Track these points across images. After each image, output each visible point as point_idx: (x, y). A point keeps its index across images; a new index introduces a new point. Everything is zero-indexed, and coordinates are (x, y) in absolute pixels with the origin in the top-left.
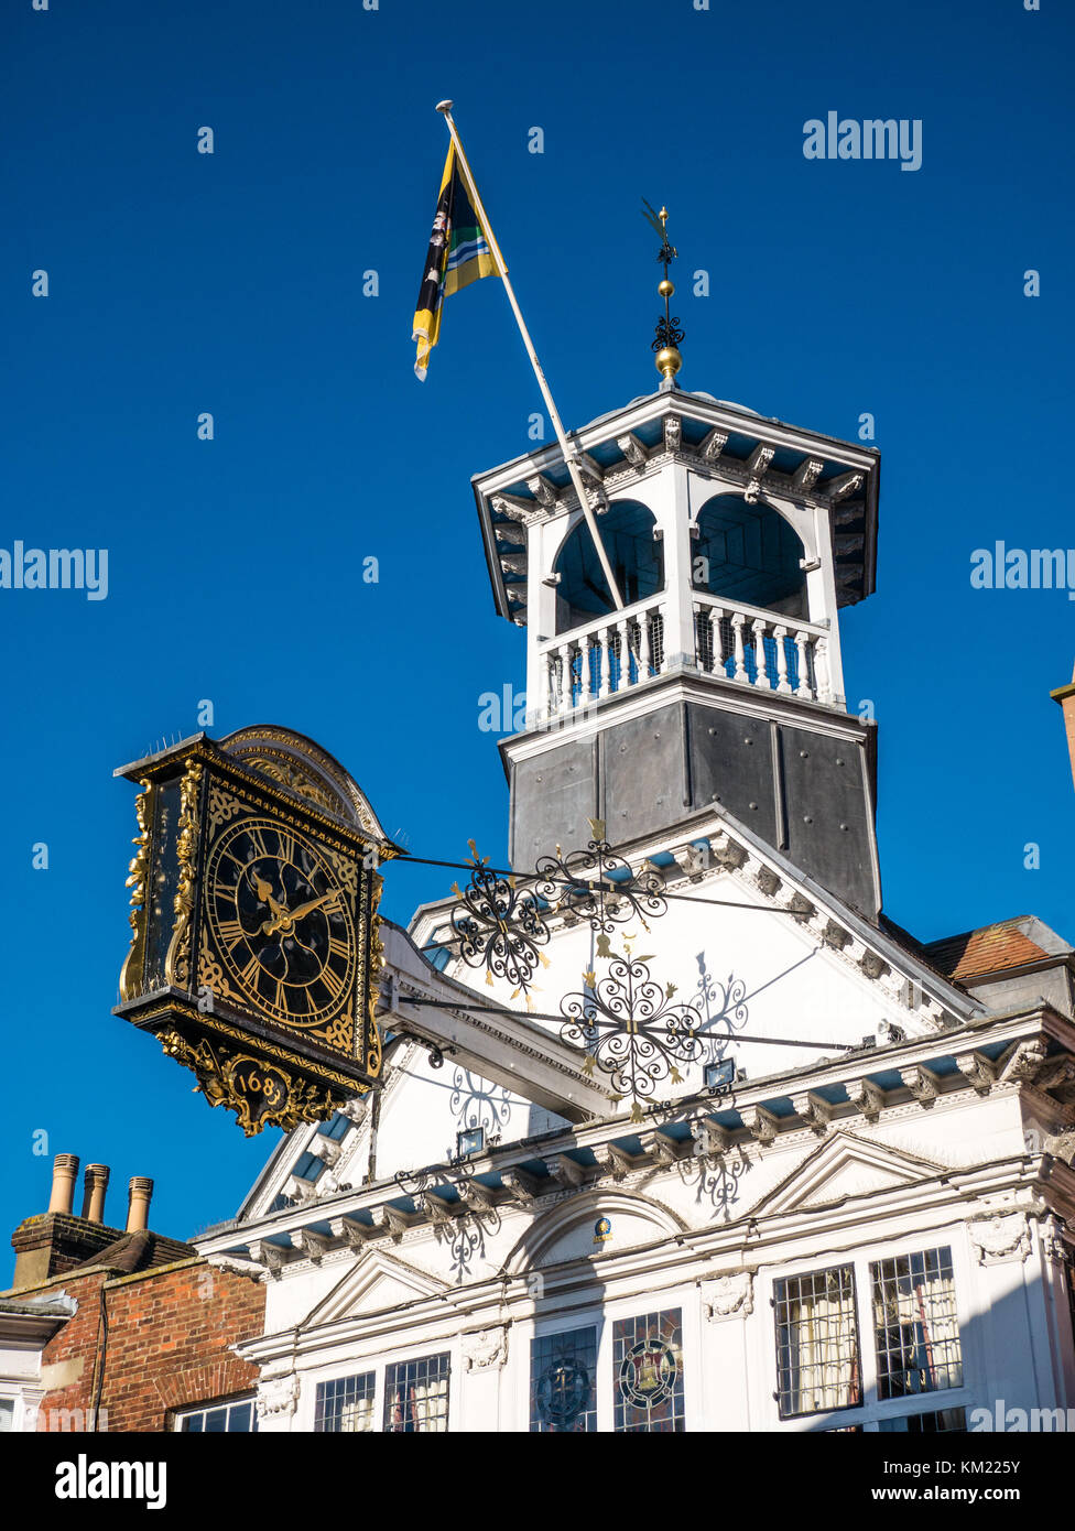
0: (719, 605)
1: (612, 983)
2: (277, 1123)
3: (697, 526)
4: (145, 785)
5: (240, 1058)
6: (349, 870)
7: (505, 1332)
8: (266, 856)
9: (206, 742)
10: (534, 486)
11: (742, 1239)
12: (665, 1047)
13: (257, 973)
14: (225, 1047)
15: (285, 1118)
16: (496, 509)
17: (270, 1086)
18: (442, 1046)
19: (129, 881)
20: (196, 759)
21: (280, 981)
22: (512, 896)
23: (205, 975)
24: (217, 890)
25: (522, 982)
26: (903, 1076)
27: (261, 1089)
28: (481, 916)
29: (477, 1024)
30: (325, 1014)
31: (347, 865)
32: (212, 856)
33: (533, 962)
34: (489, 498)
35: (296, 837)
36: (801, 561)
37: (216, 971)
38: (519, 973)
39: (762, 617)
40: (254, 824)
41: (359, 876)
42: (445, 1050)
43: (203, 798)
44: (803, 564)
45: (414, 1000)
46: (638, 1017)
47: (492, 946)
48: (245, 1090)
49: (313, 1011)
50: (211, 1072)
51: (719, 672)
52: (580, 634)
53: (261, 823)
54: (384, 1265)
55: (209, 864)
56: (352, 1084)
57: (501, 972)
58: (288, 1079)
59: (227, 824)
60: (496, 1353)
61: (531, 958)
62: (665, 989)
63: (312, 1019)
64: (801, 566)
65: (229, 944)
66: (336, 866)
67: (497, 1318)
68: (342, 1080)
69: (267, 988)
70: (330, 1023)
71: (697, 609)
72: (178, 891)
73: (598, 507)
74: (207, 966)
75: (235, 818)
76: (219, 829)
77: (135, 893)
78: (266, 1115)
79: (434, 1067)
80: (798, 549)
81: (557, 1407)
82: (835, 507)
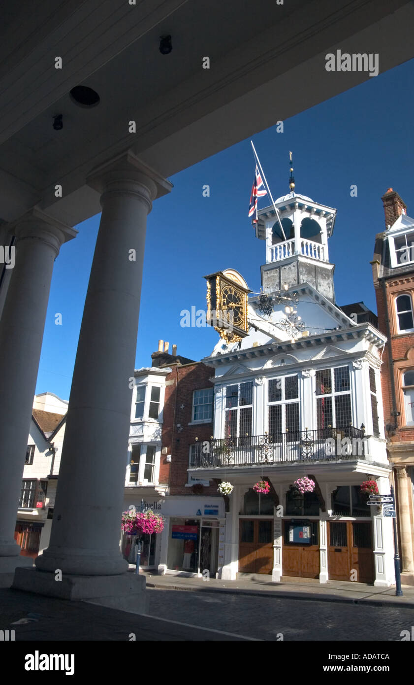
0: (305, 241)
3: (301, 224)
8: (230, 293)
9: (220, 272)
12: (298, 329)
15: (234, 341)
16: (260, 218)
17: (231, 335)
20: (218, 276)
22: (267, 299)
24: (223, 300)
25: (270, 315)
26: (342, 336)
28: (263, 303)
32: (221, 293)
35: (234, 290)
39: (313, 243)
40: (228, 288)
42: (258, 328)
43: (220, 282)
44: (321, 232)
47: (264, 309)
48: (227, 336)
50: (222, 333)
51: (305, 254)
52: (277, 245)
54: (239, 366)
55: (221, 295)
56: (245, 335)
58: (234, 334)
63: (238, 323)
65: (225, 310)
66: (240, 294)
70: (241, 324)
71: (302, 241)
73: (282, 219)
75: (225, 287)
76: (223, 289)
78: (231, 341)
80: (319, 228)
81: (274, 392)
82: (327, 220)
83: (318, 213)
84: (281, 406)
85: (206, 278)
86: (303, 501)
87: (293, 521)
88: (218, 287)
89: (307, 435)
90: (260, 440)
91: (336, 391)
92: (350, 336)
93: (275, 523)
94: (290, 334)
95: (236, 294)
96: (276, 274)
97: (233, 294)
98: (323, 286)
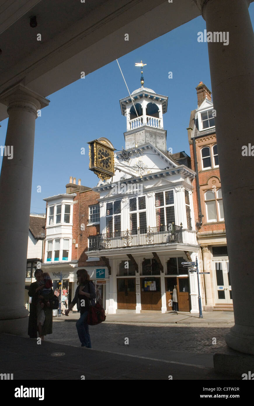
0: (149, 117)
1: (138, 163)
3: (146, 107)
6: (111, 152)
8: (102, 151)
12: (144, 170)
13: (103, 164)
14: (100, 172)
17: (104, 176)
20: (95, 142)
24: (98, 156)
28: (124, 155)
29: (124, 168)
32: (97, 152)
34: (122, 103)
35: (105, 149)
37: (99, 165)
39: (154, 118)
40: (101, 148)
43: (96, 146)
44: (159, 111)
45: (118, 166)
46: (141, 167)
47: (125, 158)
48: (102, 176)
49: (108, 168)
50: (99, 175)
51: (149, 125)
52: (133, 120)
56: (112, 175)
57: (126, 161)
58: (106, 175)
59: (99, 148)
61: (129, 160)
62: (144, 164)
65: (100, 162)
66: (109, 152)
69: (104, 166)
71: (147, 117)
73: (135, 104)
77: (90, 156)
80: (158, 109)
82: (163, 104)
83: (157, 99)
84: (136, 213)
85: (89, 143)
86: (151, 267)
87: (146, 278)
88: (95, 149)
89: (149, 230)
90: (124, 234)
91: (166, 204)
92: (173, 173)
93: (136, 280)
94: (139, 173)
95: (106, 152)
96: (132, 137)
97: (105, 152)
98: (160, 143)
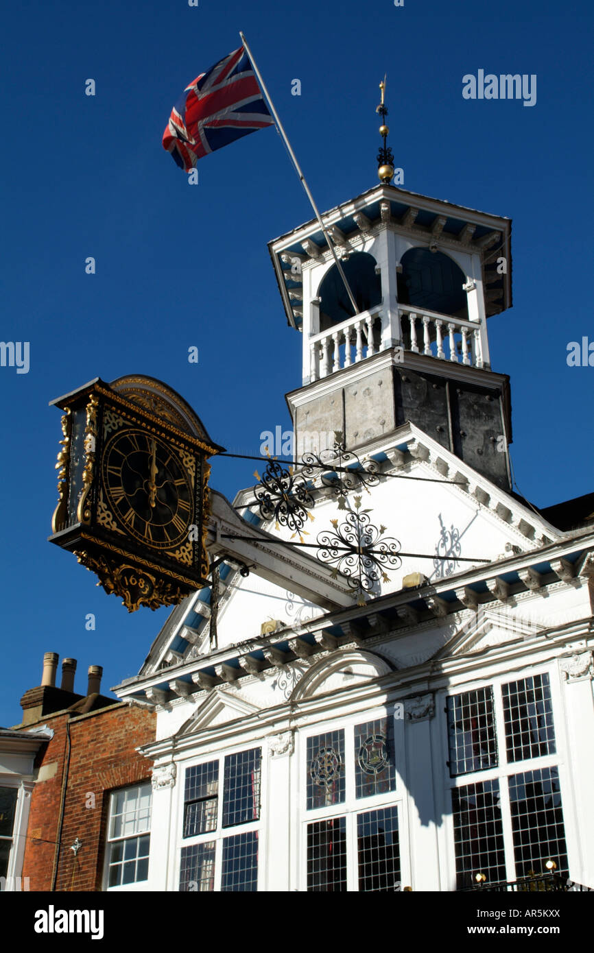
0: (414, 312)
1: (347, 525)
2: (148, 605)
3: (400, 265)
4: (67, 411)
5: (124, 566)
6: (190, 461)
7: (293, 735)
8: (138, 450)
9: (100, 382)
10: (305, 246)
11: (428, 674)
12: (380, 562)
13: (134, 517)
14: (115, 560)
15: (152, 602)
16: (284, 260)
17: (142, 584)
18: (248, 564)
19: (57, 466)
20: (96, 394)
21: (147, 523)
22: (291, 480)
23: (101, 517)
24: (109, 469)
25: (297, 528)
26: (519, 575)
27: (137, 584)
28: (273, 491)
29: (269, 551)
30: (175, 543)
31: (189, 458)
32: (106, 449)
33: (304, 518)
34: (279, 255)
35: (158, 441)
36: (464, 285)
37: (108, 516)
38: (296, 525)
39: (440, 318)
40: (132, 432)
41: (196, 464)
42: (250, 566)
43: (100, 416)
44: (465, 287)
45: (231, 537)
46: (364, 545)
48: (127, 584)
49: (168, 540)
50: (107, 574)
52: (333, 331)
53: (135, 432)
54: (223, 699)
55: (104, 454)
56: (193, 583)
57: (285, 523)
58: (153, 579)
59: (114, 432)
60: (287, 747)
61: (303, 515)
62: (379, 529)
63: (167, 545)
64: (464, 288)
65: (116, 500)
66: (181, 456)
67: (288, 726)
68: (186, 581)
69: (140, 526)
70: (178, 548)
71: (402, 314)
72: (85, 469)
73: (343, 256)
74: (102, 512)
75: (120, 429)
76: (110, 435)
77: (61, 472)
78: (140, 600)
79: (244, 576)
81: (322, 776)
83: (454, 229)
84: (344, 819)
88: (91, 429)
91: (510, 759)
96: (327, 415)
98: (472, 438)
